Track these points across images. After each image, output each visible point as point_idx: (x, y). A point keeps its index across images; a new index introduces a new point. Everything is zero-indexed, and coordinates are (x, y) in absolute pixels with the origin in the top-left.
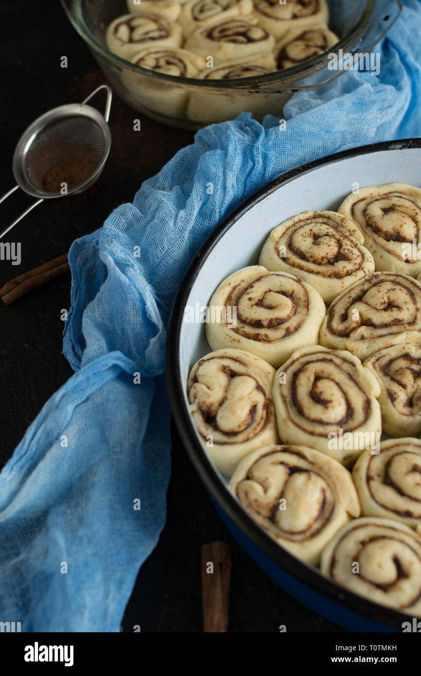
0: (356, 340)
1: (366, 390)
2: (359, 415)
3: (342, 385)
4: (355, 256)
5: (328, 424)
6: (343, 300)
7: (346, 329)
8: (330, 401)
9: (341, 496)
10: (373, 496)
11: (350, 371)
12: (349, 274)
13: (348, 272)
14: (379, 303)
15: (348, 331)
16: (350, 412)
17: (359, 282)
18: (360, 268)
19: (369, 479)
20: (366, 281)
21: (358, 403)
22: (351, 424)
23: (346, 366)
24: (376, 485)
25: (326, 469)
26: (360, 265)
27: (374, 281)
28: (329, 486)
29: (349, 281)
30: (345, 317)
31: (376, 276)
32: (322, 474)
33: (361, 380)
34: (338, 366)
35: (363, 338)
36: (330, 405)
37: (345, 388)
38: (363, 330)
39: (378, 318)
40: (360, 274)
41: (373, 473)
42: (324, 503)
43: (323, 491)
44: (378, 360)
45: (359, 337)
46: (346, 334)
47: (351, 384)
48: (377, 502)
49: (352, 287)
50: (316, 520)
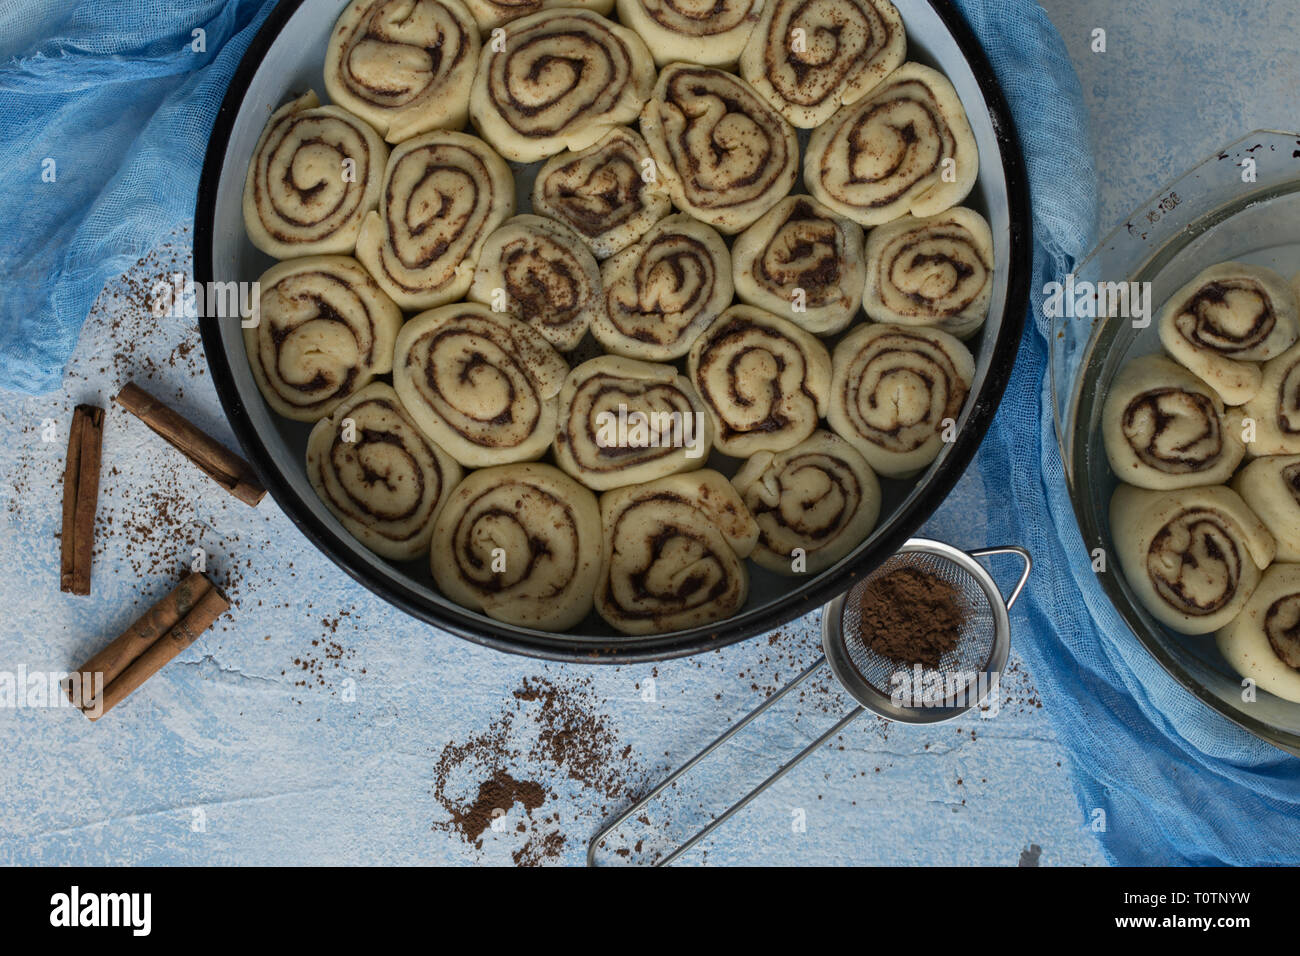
0: (659, 112)
1: (569, 128)
2: (530, 124)
3: (569, 97)
4: (806, 91)
5: (507, 85)
6: (732, 87)
7: (679, 96)
8: (536, 83)
9: (405, 114)
10: (410, 153)
11: (598, 106)
12: (776, 88)
13: (778, 84)
14: (722, 135)
15: (676, 99)
16: (531, 112)
17: (764, 104)
18: (790, 102)
19: (432, 148)
20: (768, 115)
21: (545, 120)
22: (515, 116)
23: (606, 100)
24: (425, 157)
25: (441, 91)
26: (794, 102)
27: (770, 127)
28: (416, 97)
29: (764, 89)
30: (699, 92)
31: (778, 127)
32: (431, 88)
33: (584, 120)
34: (604, 89)
35: (664, 120)
36: (531, 83)
37: (565, 100)
38: (677, 119)
39: (698, 138)
40: (778, 104)
41: (440, 152)
42: (394, 94)
43: (407, 90)
44: (628, 144)
45: (664, 115)
46: (671, 97)
47: (574, 108)
48: (401, 160)
49: (756, 95)
50: (368, 87)
